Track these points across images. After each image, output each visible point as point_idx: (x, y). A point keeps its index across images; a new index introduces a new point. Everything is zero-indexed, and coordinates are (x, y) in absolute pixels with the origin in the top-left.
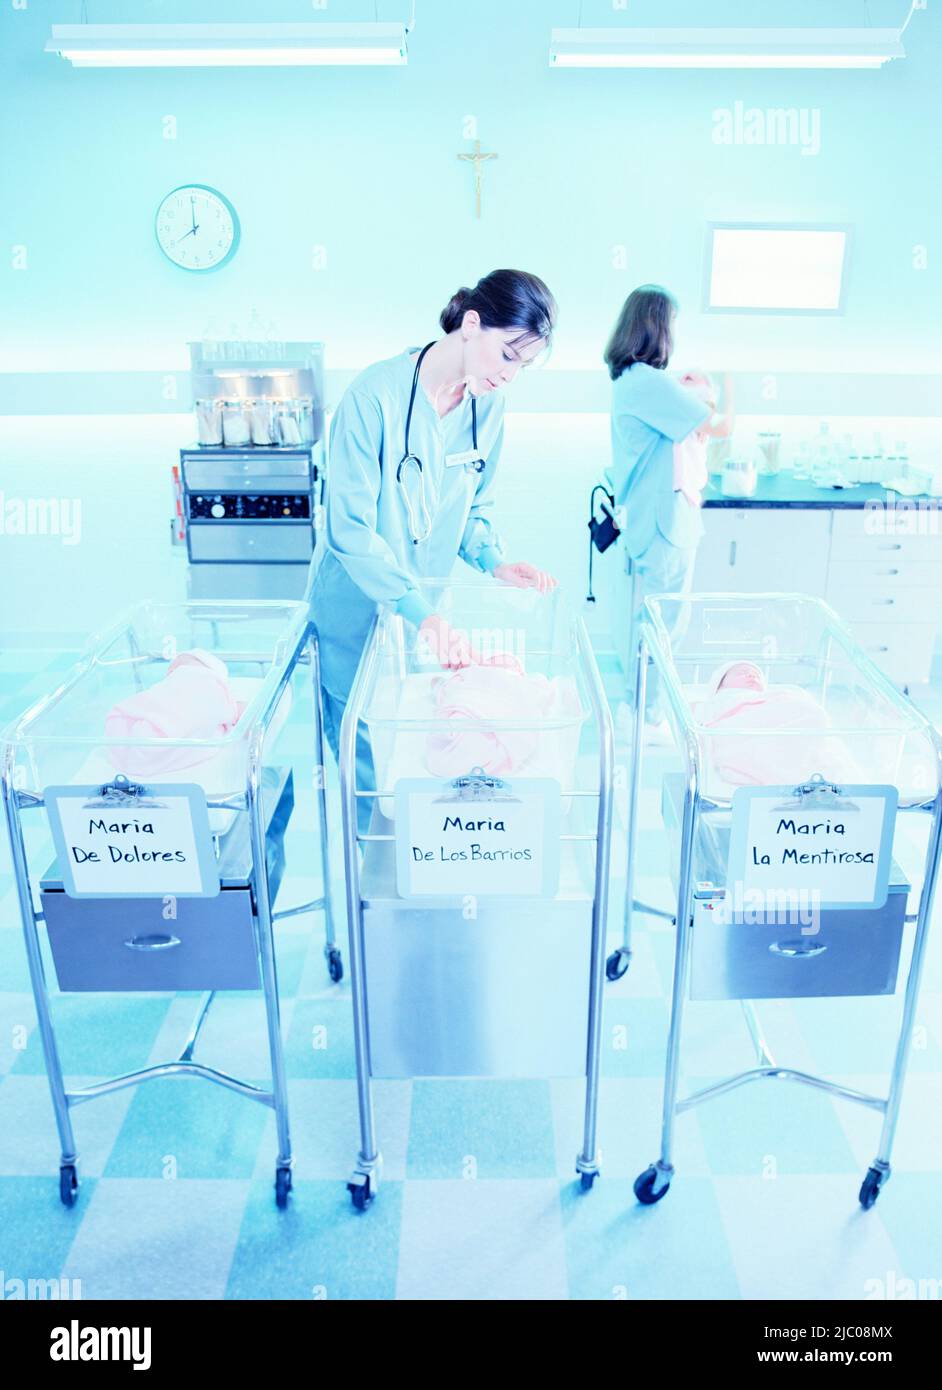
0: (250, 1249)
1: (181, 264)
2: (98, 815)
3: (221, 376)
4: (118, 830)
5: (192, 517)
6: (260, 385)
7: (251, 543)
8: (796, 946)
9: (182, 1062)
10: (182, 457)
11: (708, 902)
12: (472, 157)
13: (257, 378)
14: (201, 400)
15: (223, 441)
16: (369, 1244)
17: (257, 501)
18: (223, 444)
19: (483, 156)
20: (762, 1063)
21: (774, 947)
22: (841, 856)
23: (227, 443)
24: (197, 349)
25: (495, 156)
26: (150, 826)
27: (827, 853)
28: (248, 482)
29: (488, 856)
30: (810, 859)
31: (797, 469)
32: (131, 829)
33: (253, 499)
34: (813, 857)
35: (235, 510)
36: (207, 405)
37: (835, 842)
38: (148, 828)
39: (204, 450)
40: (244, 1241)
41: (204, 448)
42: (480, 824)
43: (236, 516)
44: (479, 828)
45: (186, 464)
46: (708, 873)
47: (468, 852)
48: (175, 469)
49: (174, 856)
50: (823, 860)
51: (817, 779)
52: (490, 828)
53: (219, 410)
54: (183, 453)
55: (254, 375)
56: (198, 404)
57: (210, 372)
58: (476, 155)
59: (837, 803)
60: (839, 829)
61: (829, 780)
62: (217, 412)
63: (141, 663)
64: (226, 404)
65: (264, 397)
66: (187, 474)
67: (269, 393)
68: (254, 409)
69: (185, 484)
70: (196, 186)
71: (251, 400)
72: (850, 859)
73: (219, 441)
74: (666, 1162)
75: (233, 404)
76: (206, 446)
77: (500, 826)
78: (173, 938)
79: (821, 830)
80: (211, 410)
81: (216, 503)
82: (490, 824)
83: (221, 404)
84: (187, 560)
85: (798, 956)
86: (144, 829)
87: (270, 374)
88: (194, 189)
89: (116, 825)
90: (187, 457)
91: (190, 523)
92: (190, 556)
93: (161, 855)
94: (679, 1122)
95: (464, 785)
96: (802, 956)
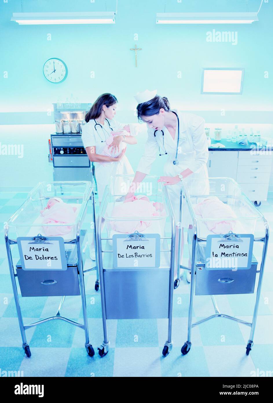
0: (71, 368)
1: (51, 81)
2: (32, 246)
3: (62, 113)
4: (38, 250)
5: (54, 154)
6: (74, 116)
7: (72, 161)
8: (225, 280)
9: (57, 316)
10: (51, 137)
11: (200, 267)
12: (134, 50)
13: (73, 114)
14: (57, 120)
15: (63, 132)
16: (105, 367)
17: (73, 149)
18: (63, 133)
19: (138, 49)
20: (216, 313)
21: (219, 280)
22: (238, 254)
23: (64, 133)
24: (55, 105)
25: (141, 49)
26: (48, 249)
27: (234, 253)
28: (70, 144)
29: (140, 256)
30: (229, 255)
31: (228, 139)
32: (42, 250)
33: (72, 149)
34: (230, 255)
35: (67, 152)
36: (59, 122)
37: (236, 251)
38: (47, 250)
39: (58, 135)
40: (69, 366)
41: (58, 134)
42: (137, 247)
43: (67, 154)
44: (137, 248)
45: (52, 139)
46: (201, 259)
47: (134, 255)
48: (49, 140)
49: (54, 258)
50: (233, 255)
51: (231, 232)
52: (140, 248)
53: (62, 123)
54: (52, 135)
55: (72, 113)
56: (56, 121)
57: (59, 112)
58: (135, 49)
59: (236, 239)
60: (237, 247)
61: (234, 233)
62: (61, 123)
63: (43, 199)
64: (64, 121)
65: (75, 119)
66: (53, 142)
67: (76, 118)
68: (72, 122)
69: (52, 145)
70: (55, 58)
71: (71, 120)
72: (240, 255)
73: (62, 132)
74: (189, 341)
75: (66, 122)
76: (58, 133)
77: (143, 248)
78: (55, 281)
79: (232, 247)
80: (60, 123)
81: (61, 150)
82: (140, 247)
83: (62, 121)
84: (53, 166)
85: (226, 283)
86: (46, 250)
87: (77, 113)
88: (54, 59)
89: (38, 249)
90: (53, 137)
91: (54, 156)
92: (54, 165)
93: (50, 258)
94: (192, 330)
95: (133, 236)
96: (227, 283)
